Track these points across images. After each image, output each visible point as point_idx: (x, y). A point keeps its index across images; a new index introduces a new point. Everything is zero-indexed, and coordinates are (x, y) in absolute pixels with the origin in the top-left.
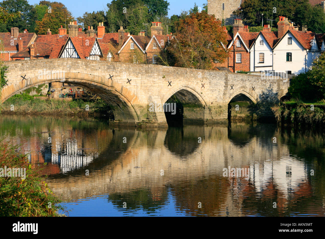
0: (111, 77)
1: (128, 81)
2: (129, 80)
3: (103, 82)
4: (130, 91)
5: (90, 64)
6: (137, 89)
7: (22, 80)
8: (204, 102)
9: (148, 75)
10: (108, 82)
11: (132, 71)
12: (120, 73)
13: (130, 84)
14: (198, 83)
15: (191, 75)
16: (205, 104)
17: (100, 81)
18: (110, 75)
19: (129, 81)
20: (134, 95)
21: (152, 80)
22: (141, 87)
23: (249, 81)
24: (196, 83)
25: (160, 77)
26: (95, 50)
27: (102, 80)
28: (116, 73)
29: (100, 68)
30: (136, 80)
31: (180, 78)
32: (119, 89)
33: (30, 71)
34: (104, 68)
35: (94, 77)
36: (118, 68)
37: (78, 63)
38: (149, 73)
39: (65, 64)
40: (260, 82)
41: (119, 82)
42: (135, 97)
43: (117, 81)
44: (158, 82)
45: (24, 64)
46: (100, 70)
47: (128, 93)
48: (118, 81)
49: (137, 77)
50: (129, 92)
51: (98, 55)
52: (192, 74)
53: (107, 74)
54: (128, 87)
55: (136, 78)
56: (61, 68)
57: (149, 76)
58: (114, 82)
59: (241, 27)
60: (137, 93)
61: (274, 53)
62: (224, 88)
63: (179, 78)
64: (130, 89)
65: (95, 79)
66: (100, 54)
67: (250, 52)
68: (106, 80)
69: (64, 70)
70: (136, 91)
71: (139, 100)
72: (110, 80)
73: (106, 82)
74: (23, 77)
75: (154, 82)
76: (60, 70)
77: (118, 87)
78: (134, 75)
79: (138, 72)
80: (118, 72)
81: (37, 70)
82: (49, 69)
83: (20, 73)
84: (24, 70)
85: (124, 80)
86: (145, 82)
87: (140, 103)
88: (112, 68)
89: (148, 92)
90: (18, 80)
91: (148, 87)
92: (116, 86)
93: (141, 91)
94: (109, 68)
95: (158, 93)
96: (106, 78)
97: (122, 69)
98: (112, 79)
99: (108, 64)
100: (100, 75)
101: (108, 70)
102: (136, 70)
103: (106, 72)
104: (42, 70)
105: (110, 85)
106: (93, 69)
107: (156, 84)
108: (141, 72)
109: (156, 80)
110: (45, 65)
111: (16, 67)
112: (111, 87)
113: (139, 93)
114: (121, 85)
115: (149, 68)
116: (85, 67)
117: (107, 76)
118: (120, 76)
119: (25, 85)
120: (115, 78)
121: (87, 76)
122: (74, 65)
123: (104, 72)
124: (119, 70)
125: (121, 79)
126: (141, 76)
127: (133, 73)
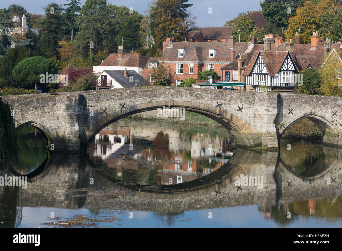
1: (239, 109)
2: (241, 108)
3: (210, 109)
4: (242, 118)
5: (195, 92)
6: (249, 116)
7: (121, 108)
8: (336, 130)
10: (216, 110)
11: (244, 99)
12: (230, 100)
13: (242, 112)
14: (328, 110)
15: (318, 103)
16: (338, 133)
17: (206, 108)
18: (218, 103)
20: (246, 123)
22: (255, 114)
24: (324, 111)
26: (287, 65)
28: (225, 100)
29: (206, 96)
30: (248, 108)
31: (304, 106)
32: (228, 117)
33: (129, 100)
34: (211, 96)
35: (199, 106)
36: (227, 96)
37: (181, 92)
38: (262, 101)
39: (167, 93)
41: (228, 110)
42: (247, 125)
43: (226, 109)
45: (123, 93)
46: (206, 98)
47: (238, 121)
49: (250, 105)
51: (291, 70)
53: (214, 102)
54: (238, 115)
56: (162, 96)
60: (250, 121)
63: (302, 106)
65: (200, 107)
66: (293, 69)
68: (213, 108)
69: (165, 98)
70: (248, 119)
71: (252, 128)
72: (218, 108)
73: (214, 109)
74: (123, 105)
75: (267, 110)
76: (162, 98)
77: (227, 115)
78: (246, 103)
79: (251, 99)
80: (228, 100)
81: (137, 99)
82: (150, 98)
83: (118, 101)
84: (123, 99)
85: (234, 108)
86: (259, 110)
87: (254, 131)
88: (220, 96)
89: (262, 120)
90: (117, 108)
91: (262, 115)
92: (224, 114)
93: (255, 119)
94: (217, 96)
95: (273, 121)
96: (213, 106)
97: (233, 97)
98: (220, 107)
99: (216, 92)
100: (206, 103)
101: (216, 98)
102: (249, 97)
103: (213, 100)
104: (141, 99)
105: (218, 112)
106: (198, 97)
107: (269, 112)
108: (255, 99)
109: (270, 108)
110: (145, 94)
111: (115, 96)
112: (219, 114)
113: (253, 121)
114: (230, 113)
115: (262, 95)
116: (189, 95)
117: (215, 104)
118: (229, 104)
119: (125, 113)
120: (223, 106)
121: (191, 105)
122: (177, 94)
123: (211, 100)
124: (229, 98)
125: (230, 107)
126: (255, 104)
127: (246, 100)
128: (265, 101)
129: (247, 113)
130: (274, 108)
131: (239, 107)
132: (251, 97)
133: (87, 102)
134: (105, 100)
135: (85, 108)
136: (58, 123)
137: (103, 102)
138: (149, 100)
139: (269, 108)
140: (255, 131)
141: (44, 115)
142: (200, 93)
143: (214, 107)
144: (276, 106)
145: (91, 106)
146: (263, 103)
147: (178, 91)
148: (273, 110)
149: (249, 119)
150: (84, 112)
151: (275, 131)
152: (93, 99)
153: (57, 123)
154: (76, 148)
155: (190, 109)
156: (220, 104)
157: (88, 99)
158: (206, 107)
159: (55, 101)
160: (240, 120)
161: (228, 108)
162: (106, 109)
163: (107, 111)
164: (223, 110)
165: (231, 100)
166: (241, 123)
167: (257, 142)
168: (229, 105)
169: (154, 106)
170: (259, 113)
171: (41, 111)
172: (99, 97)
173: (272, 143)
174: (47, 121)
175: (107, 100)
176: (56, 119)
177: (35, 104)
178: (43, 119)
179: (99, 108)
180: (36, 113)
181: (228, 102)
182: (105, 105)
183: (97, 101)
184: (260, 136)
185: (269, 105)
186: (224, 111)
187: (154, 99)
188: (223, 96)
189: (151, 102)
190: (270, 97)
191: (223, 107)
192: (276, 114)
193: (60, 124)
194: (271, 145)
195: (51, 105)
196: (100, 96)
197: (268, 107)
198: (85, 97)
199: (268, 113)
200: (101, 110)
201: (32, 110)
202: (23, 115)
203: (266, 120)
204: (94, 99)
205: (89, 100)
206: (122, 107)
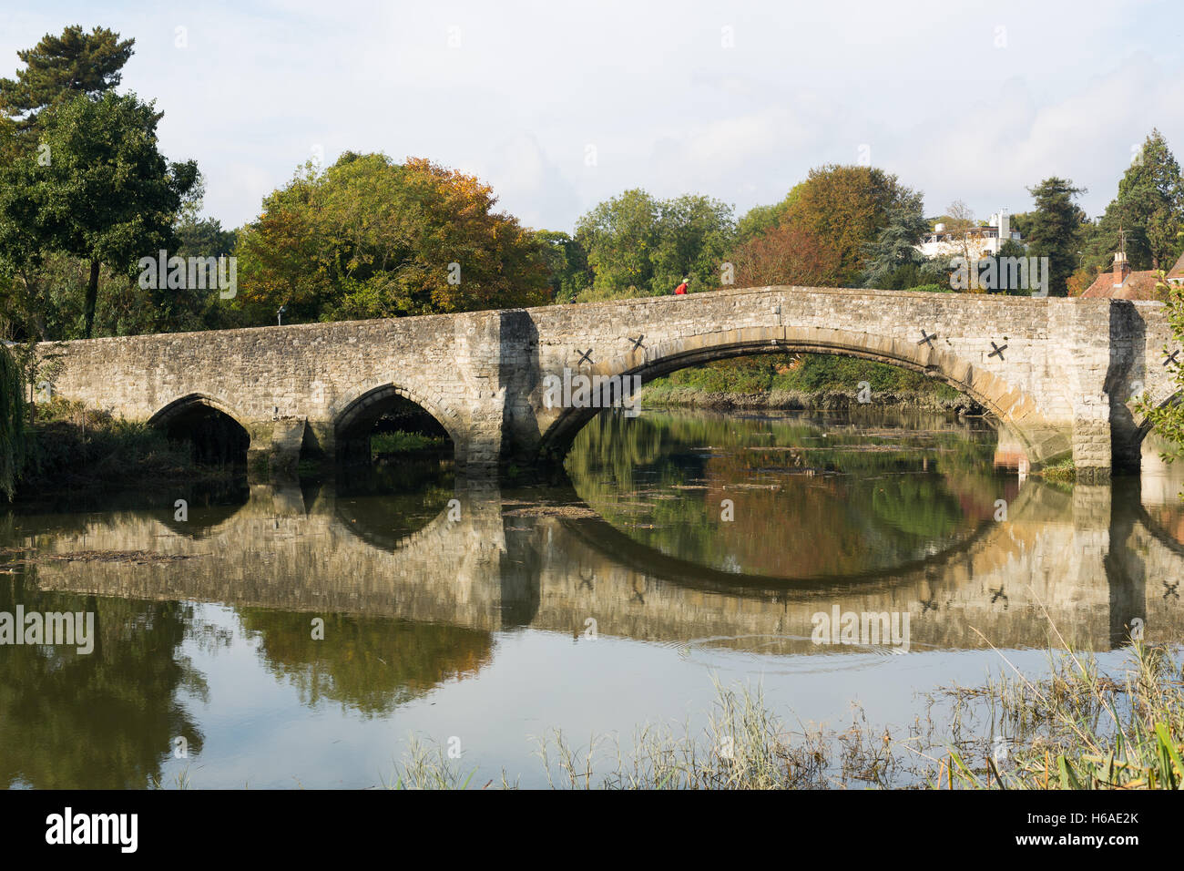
0: (927, 339)
1: (993, 349)
2: (999, 347)
3: (899, 352)
4: (1003, 379)
5: (851, 302)
6: (1029, 373)
7: (631, 349)
10: (918, 352)
11: (1008, 319)
12: (963, 324)
13: (1003, 359)
17: (887, 348)
18: (923, 332)
20: (1018, 392)
22: (1047, 367)
28: (947, 324)
29: (885, 313)
30: (1024, 346)
32: (959, 373)
33: (654, 325)
34: (902, 311)
35: (865, 340)
36: (954, 312)
37: (808, 300)
39: (765, 304)
41: (957, 354)
43: (951, 352)
45: (637, 307)
46: (886, 318)
47: (993, 386)
49: (1030, 337)
50: (999, 385)
53: (911, 328)
54: (991, 369)
55: (1026, 341)
56: (753, 314)
60: (1030, 385)
64: (1003, 374)
65: (869, 346)
68: (910, 348)
69: (760, 320)
70: (1024, 381)
71: (1037, 409)
72: (925, 349)
73: (911, 352)
74: (636, 340)
75: (1076, 351)
76: (749, 321)
77: (953, 368)
78: (1017, 332)
79: (1034, 321)
80: (956, 323)
81: (676, 323)
82: (714, 318)
83: (625, 330)
84: (636, 323)
85: (977, 348)
86: (1056, 351)
87: (1045, 416)
88: (932, 312)
89: (1068, 383)
90: (621, 349)
91: (1063, 367)
92: (946, 366)
93: (1047, 380)
94: (919, 312)
95: (1102, 387)
96: (909, 340)
97: (972, 314)
98: (930, 344)
99: (916, 301)
100: (886, 332)
101: (918, 318)
102: (1028, 315)
103: (908, 323)
104: (691, 321)
105: (924, 360)
106: (861, 316)
107: (1084, 358)
108: (1047, 320)
109: (1084, 345)
110: (700, 307)
111: (615, 316)
112: (930, 367)
113: (1040, 387)
114: (966, 361)
115: (1064, 308)
116: (832, 310)
117: (915, 337)
118: (961, 335)
119: (643, 362)
120: (941, 341)
121: (840, 338)
122: (797, 307)
123: (902, 324)
124: (959, 317)
125: (964, 344)
126: (1046, 334)
127: (1016, 324)
128: (1069, 324)
129: (1019, 364)
130: (1099, 344)
131: (993, 343)
132: (1033, 314)
133: (536, 332)
134: (587, 327)
135: (532, 347)
136: (462, 389)
137: (582, 333)
138: (714, 324)
139: (1082, 346)
140: (1049, 418)
141: (423, 367)
142: (866, 303)
143: (911, 344)
144: (1106, 339)
145: (549, 344)
146: (1065, 330)
147: (798, 299)
148: (1094, 353)
149: (1029, 381)
150: (529, 360)
151: (1106, 416)
152: (553, 324)
153: (457, 390)
154: (487, 455)
155: (841, 350)
156: (931, 337)
157: (539, 326)
158: (886, 345)
159: (453, 331)
160: (997, 385)
161: (956, 349)
162: (590, 351)
163: (592, 357)
164: (940, 353)
165: (965, 324)
166: (1001, 392)
167: (1057, 453)
168: (963, 339)
169: (727, 342)
170: (1058, 361)
171: (416, 357)
172: (569, 318)
173: (1089, 454)
174: (431, 383)
175: (591, 327)
176: (455, 377)
177: (401, 338)
178: (420, 377)
179: (571, 348)
180: (403, 362)
181: (959, 330)
182: (586, 342)
183: (566, 328)
184: (1066, 432)
185: (1082, 335)
186: (944, 356)
187: (728, 322)
188: (939, 311)
189: (719, 330)
190: (1084, 311)
191: (941, 345)
192: (1108, 364)
193: (465, 391)
194: (1086, 459)
195: (441, 340)
196: (573, 316)
197: (1077, 341)
198: (534, 320)
199: (1078, 361)
200: (577, 354)
201: (393, 355)
202: (369, 367)
203: (1078, 382)
204: (557, 324)
205: (544, 327)
206: (634, 345)
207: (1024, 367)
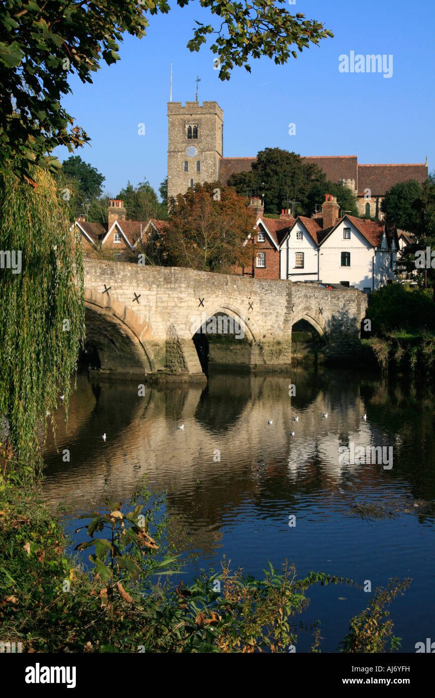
0: (107, 290)
1: (135, 297)
2: (137, 296)
3: (94, 299)
4: (139, 315)
6: (150, 311)
8: (251, 334)
9: (169, 286)
10: (102, 299)
11: (141, 279)
12: (122, 282)
13: (138, 303)
14: (243, 301)
15: (233, 287)
16: (252, 338)
17: (88, 296)
18: (105, 286)
19: (137, 298)
20: (145, 322)
21: (177, 296)
22: (156, 308)
23: (315, 298)
24: (240, 301)
25: (190, 290)
27: (91, 295)
28: (116, 281)
30: (147, 295)
31: (217, 292)
32: (119, 312)
34: (96, 272)
36: (119, 274)
38: (171, 282)
40: (329, 299)
41: (120, 300)
42: (146, 327)
43: (117, 298)
44: (187, 299)
46: (88, 276)
47: (134, 319)
48: (119, 297)
49: (150, 290)
50: (137, 318)
52: (235, 286)
53: (100, 283)
54: (135, 309)
55: (147, 292)
57: (172, 288)
58: (112, 299)
59: (261, 210)
61: (321, 252)
62: (285, 310)
63: (215, 293)
64: (139, 312)
67: (280, 251)
68: (98, 296)
70: (147, 316)
71: (152, 333)
72: (106, 296)
73: (99, 299)
77: (118, 308)
78: (145, 287)
79: (152, 280)
80: (119, 280)
85: (129, 296)
86: (164, 299)
87: (155, 337)
88: (109, 273)
89: (170, 317)
91: (170, 308)
92: (114, 307)
94: (103, 273)
96: (98, 291)
97: (126, 275)
98: (108, 294)
99: (102, 266)
100: (88, 285)
101: (103, 277)
103: (98, 280)
105: (105, 304)
107: (184, 303)
108: (157, 280)
112: (106, 308)
113: (154, 320)
114: (123, 304)
115: (171, 273)
117: (101, 289)
118: (121, 288)
120: (113, 291)
123: (96, 280)
124: (120, 276)
125: (123, 294)
127: (145, 282)
129: (145, 306)
131: (135, 293)
132: (151, 276)
143: (99, 294)
149: (149, 316)
158: (88, 294)
166: (138, 323)
168: (122, 291)
170: (166, 305)
181: (121, 285)
185: (184, 290)
186: (114, 301)
188: (112, 273)
191: (113, 293)
197: (182, 293)
199: (182, 305)
207: (147, 308)
